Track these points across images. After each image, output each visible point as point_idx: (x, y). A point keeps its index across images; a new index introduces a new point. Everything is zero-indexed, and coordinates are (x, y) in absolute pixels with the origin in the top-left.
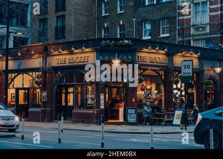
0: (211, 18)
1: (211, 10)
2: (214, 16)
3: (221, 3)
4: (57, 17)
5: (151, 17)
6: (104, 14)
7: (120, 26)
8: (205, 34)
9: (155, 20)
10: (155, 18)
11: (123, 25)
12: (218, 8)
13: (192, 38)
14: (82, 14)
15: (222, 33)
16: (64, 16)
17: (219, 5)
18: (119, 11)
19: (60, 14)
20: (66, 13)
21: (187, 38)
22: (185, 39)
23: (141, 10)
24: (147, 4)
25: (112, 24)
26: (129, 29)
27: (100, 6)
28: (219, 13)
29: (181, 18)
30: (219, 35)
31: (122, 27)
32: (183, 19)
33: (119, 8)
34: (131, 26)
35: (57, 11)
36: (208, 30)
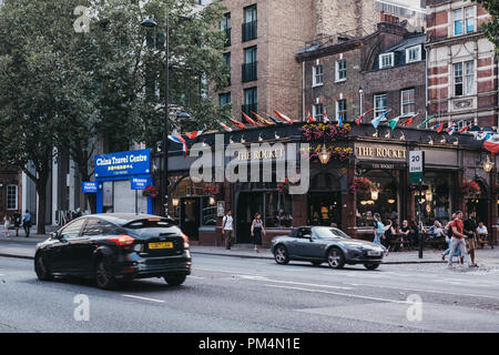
0: (481, 86)
1: (480, 74)
2: (485, 83)
3: (496, 62)
4: (245, 90)
5: (387, 87)
6: (314, 84)
7: (340, 101)
8: (470, 112)
9: (392, 92)
10: (393, 89)
11: (345, 100)
12: (490, 70)
13: (449, 118)
14: (281, 85)
15: (497, 110)
16: (255, 88)
17: (493, 66)
18: (337, 80)
19: (248, 85)
20: (258, 83)
21: (443, 119)
22: (439, 119)
23: (370, 75)
24: (381, 67)
25: (327, 98)
26: (353, 106)
27: (308, 72)
28: (493, 77)
29: (433, 87)
30: (492, 113)
31: (343, 104)
32: (436, 90)
33: (337, 75)
34: (356, 102)
35: (244, 81)
36: (475, 104)
